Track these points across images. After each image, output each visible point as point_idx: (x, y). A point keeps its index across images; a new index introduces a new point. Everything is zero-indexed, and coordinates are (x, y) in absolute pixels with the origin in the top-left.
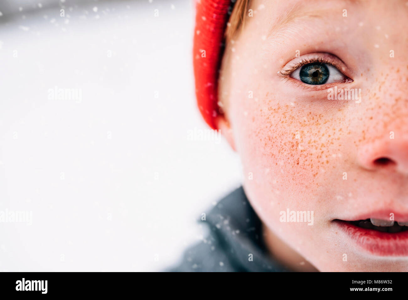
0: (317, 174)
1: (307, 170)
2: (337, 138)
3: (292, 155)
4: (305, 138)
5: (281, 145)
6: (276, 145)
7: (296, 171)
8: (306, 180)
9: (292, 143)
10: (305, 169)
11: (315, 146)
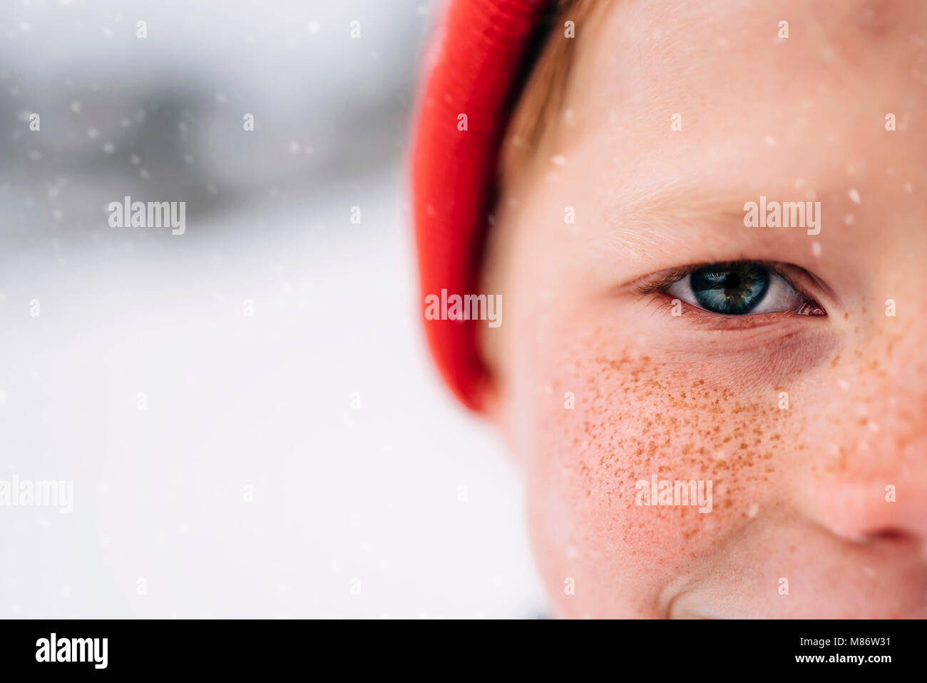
0: (695, 532)
1: (668, 521)
2: (763, 453)
3: (632, 475)
4: (678, 436)
5: (610, 445)
6: (598, 443)
7: (638, 519)
8: (661, 546)
9: (639, 444)
10: (663, 518)
11: (702, 463)
